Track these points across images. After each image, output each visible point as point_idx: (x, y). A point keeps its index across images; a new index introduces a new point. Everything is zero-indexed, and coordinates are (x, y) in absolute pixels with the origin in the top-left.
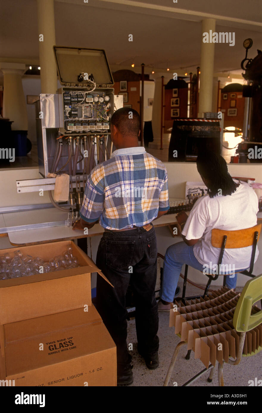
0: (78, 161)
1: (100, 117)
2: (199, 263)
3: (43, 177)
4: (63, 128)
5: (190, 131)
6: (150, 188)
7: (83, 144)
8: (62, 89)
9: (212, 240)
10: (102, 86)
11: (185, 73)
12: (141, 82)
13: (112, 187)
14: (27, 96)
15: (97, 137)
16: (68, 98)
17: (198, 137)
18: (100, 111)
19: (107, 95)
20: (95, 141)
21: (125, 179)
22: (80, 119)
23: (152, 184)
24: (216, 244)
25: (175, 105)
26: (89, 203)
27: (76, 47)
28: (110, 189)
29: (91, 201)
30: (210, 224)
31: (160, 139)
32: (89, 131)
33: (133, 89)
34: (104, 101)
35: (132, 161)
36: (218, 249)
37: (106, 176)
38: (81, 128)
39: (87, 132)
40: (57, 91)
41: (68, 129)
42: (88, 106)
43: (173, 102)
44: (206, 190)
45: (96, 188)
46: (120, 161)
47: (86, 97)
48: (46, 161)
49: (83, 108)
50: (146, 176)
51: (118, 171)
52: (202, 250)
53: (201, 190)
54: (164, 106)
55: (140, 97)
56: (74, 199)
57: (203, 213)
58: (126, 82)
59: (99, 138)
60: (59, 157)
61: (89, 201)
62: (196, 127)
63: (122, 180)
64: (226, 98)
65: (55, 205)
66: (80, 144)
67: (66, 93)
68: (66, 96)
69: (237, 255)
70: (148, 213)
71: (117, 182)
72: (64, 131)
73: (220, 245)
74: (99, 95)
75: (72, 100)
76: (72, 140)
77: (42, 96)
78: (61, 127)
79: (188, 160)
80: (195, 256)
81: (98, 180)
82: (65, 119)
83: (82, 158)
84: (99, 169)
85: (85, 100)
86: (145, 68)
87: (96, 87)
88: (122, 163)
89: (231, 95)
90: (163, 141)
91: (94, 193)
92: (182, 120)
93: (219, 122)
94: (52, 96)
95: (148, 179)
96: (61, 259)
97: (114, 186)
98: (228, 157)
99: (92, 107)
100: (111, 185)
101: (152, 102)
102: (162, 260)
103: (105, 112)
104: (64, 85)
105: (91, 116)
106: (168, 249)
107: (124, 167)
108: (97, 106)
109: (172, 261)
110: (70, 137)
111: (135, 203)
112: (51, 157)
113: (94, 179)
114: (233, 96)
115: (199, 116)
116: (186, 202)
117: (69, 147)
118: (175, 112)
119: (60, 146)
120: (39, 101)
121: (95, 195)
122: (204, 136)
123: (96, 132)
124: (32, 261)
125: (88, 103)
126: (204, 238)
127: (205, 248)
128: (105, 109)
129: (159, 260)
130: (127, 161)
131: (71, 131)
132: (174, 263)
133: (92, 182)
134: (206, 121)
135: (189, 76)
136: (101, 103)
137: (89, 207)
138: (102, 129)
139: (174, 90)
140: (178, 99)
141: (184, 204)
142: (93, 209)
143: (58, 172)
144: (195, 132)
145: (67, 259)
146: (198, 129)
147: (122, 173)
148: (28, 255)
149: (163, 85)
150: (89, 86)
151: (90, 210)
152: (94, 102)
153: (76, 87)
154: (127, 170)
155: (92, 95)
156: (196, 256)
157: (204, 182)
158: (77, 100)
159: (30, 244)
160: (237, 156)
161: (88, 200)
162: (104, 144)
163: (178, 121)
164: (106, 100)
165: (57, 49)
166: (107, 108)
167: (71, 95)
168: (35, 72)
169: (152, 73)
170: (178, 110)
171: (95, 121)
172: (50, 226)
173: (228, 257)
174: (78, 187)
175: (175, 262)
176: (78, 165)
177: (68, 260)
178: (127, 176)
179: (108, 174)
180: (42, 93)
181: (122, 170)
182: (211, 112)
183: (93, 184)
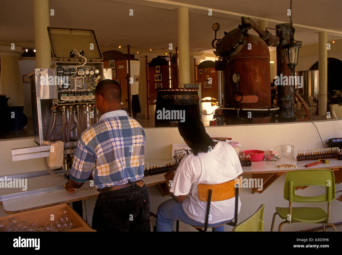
0: (72, 129)
1: (91, 88)
2: (188, 217)
3: (37, 145)
4: (57, 99)
5: (173, 100)
6: (138, 145)
7: (76, 113)
8: (56, 64)
9: (198, 194)
10: (92, 61)
11: (166, 53)
12: (127, 61)
13: (103, 145)
14: (23, 75)
15: (89, 106)
16: (61, 72)
17: (180, 104)
18: (91, 83)
19: (97, 68)
20: (88, 110)
21: (115, 136)
22: (73, 90)
23: (138, 141)
24: (203, 198)
25: (158, 80)
26: (80, 163)
27: (68, 28)
28: (101, 147)
29: (81, 161)
30: (195, 180)
31: (147, 110)
32: (81, 101)
33: (121, 67)
34: (95, 74)
35: (119, 121)
36: (205, 203)
37: (96, 136)
38: (74, 99)
39: (80, 102)
40: (50, 66)
41: (62, 100)
42: (80, 79)
43: (156, 78)
44: (190, 150)
45: (87, 148)
46: (108, 122)
47: (78, 70)
48: (41, 130)
49: (75, 81)
50: (132, 134)
51: (108, 130)
52: (190, 205)
53: (186, 151)
54: (149, 81)
55: (127, 74)
56: (69, 164)
57: (188, 170)
58: (114, 61)
59: (91, 107)
60: (53, 125)
61: (80, 161)
62: (178, 96)
63: (113, 137)
64: (202, 73)
65: (50, 172)
66: (73, 113)
67: (59, 67)
68: (60, 70)
69: (222, 207)
70: (137, 169)
71: (107, 140)
72: (58, 101)
73: (207, 198)
74: (90, 69)
75: (65, 73)
76: (66, 109)
77: (37, 70)
78: (54, 98)
79: (172, 125)
80: (184, 212)
81: (88, 140)
82: (58, 91)
83: (75, 125)
84: (89, 130)
85: (77, 73)
86: (130, 49)
87: (87, 62)
88: (110, 123)
89: (206, 70)
90: (149, 112)
91: (85, 152)
92: (165, 90)
93: (197, 91)
94: (47, 70)
95: (135, 136)
96: (56, 223)
97: (105, 144)
98: (207, 123)
99: (83, 79)
100: (102, 142)
101: (138, 78)
102: (155, 219)
103: (95, 84)
104: (57, 60)
105: (83, 87)
106: (159, 207)
107: (113, 126)
108: (88, 79)
109: (163, 218)
110: (64, 107)
111: (125, 158)
112: (46, 126)
113: (84, 140)
114: (207, 71)
115: (179, 87)
116: (173, 162)
117: (63, 116)
118: (159, 85)
119: (55, 115)
120: (34, 75)
121: (86, 155)
122: (185, 103)
123: (88, 101)
124: (26, 227)
125: (80, 76)
126: (192, 193)
127: (193, 203)
128: (96, 81)
129: (152, 219)
130: (114, 121)
131: (64, 101)
132: (165, 220)
133: (83, 142)
134: (186, 90)
135: (169, 55)
136: (91, 75)
137: (79, 167)
138: (93, 98)
139: (157, 67)
140: (161, 75)
141: (172, 164)
142: (83, 169)
143: (53, 140)
144: (177, 100)
145: (62, 222)
146: (179, 98)
147: (111, 131)
148: (23, 222)
149: (147, 63)
150: (80, 61)
151: (81, 170)
152: (85, 75)
153: (68, 62)
154: (116, 129)
155: (84, 69)
156: (186, 211)
157: (187, 143)
158: (69, 73)
159: (25, 210)
160: (215, 120)
161: (78, 160)
162: (95, 112)
163: (162, 91)
164: (96, 73)
165: (50, 29)
166: (98, 80)
167: (64, 69)
168: (31, 54)
169: (137, 53)
170: (162, 84)
171: (87, 92)
172: (45, 191)
173: (215, 209)
174: (72, 152)
175: (167, 219)
176: (72, 132)
177: (63, 224)
178: (116, 134)
179: (98, 134)
180: (36, 68)
181: (112, 129)
182: (189, 83)
183: (83, 144)
